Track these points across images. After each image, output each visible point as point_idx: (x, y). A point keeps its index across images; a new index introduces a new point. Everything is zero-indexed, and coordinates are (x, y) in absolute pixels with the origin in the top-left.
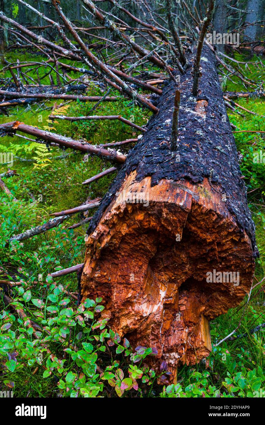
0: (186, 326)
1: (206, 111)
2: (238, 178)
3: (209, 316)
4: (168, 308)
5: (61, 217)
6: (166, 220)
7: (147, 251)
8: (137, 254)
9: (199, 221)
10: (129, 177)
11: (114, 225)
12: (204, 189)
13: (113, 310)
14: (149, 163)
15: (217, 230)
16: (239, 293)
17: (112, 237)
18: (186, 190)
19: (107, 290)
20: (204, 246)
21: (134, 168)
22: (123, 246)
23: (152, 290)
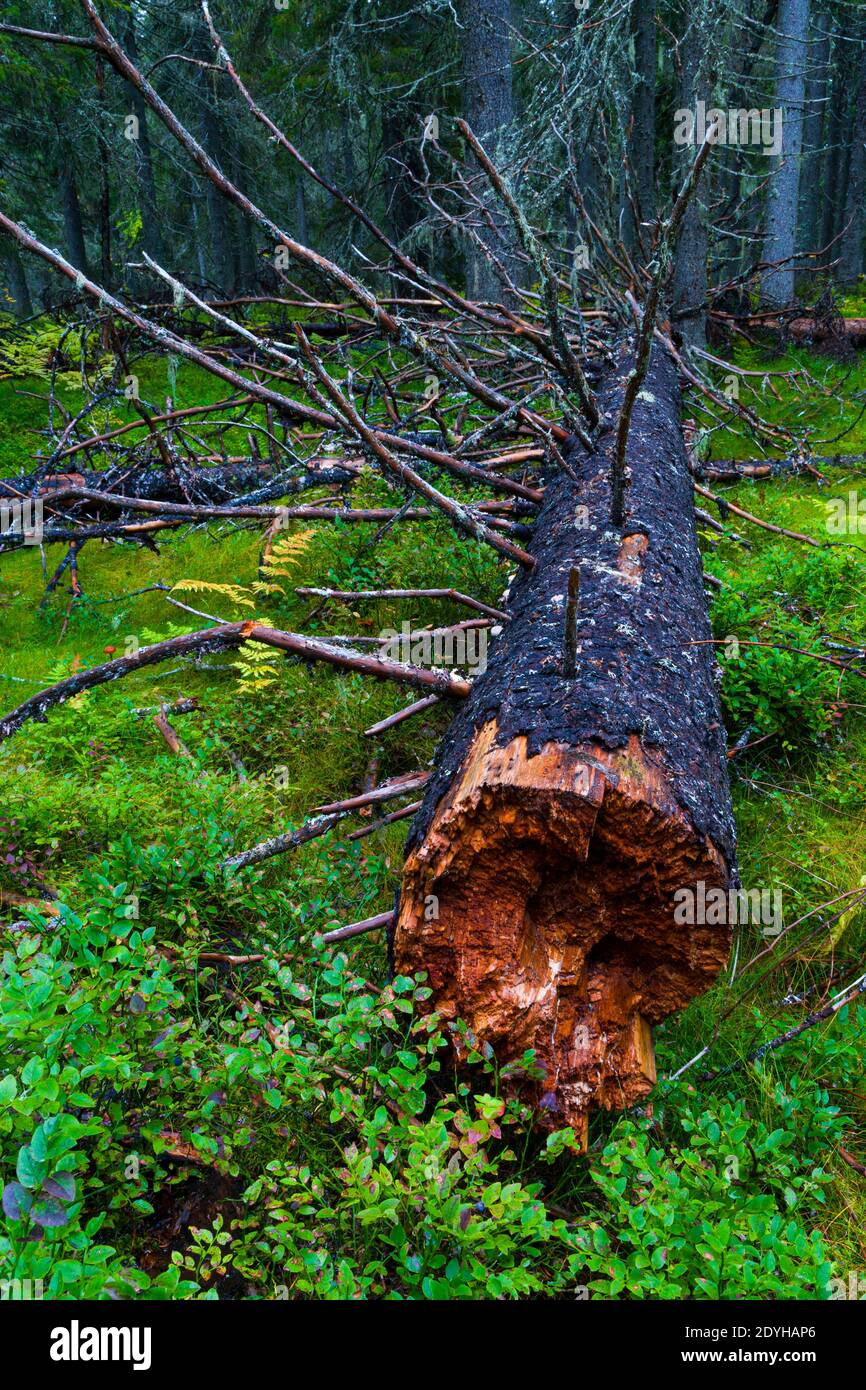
0: (602, 1030)
1: (642, 567)
2: (705, 729)
3: (651, 1015)
4: (566, 996)
5: (332, 816)
6: (557, 822)
7: (522, 882)
8: (503, 890)
9: (620, 823)
10: (482, 734)
11: (459, 833)
12: (630, 760)
13: (460, 999)
14: (521, 707)
15: (655, 841)
16: (707, 964)
17: (456, 858)
18: (594, 765)
19: (446, 960)
20: (632, 871)
21: (491, 714)
22: (477, 873)
23: (535, 960)
